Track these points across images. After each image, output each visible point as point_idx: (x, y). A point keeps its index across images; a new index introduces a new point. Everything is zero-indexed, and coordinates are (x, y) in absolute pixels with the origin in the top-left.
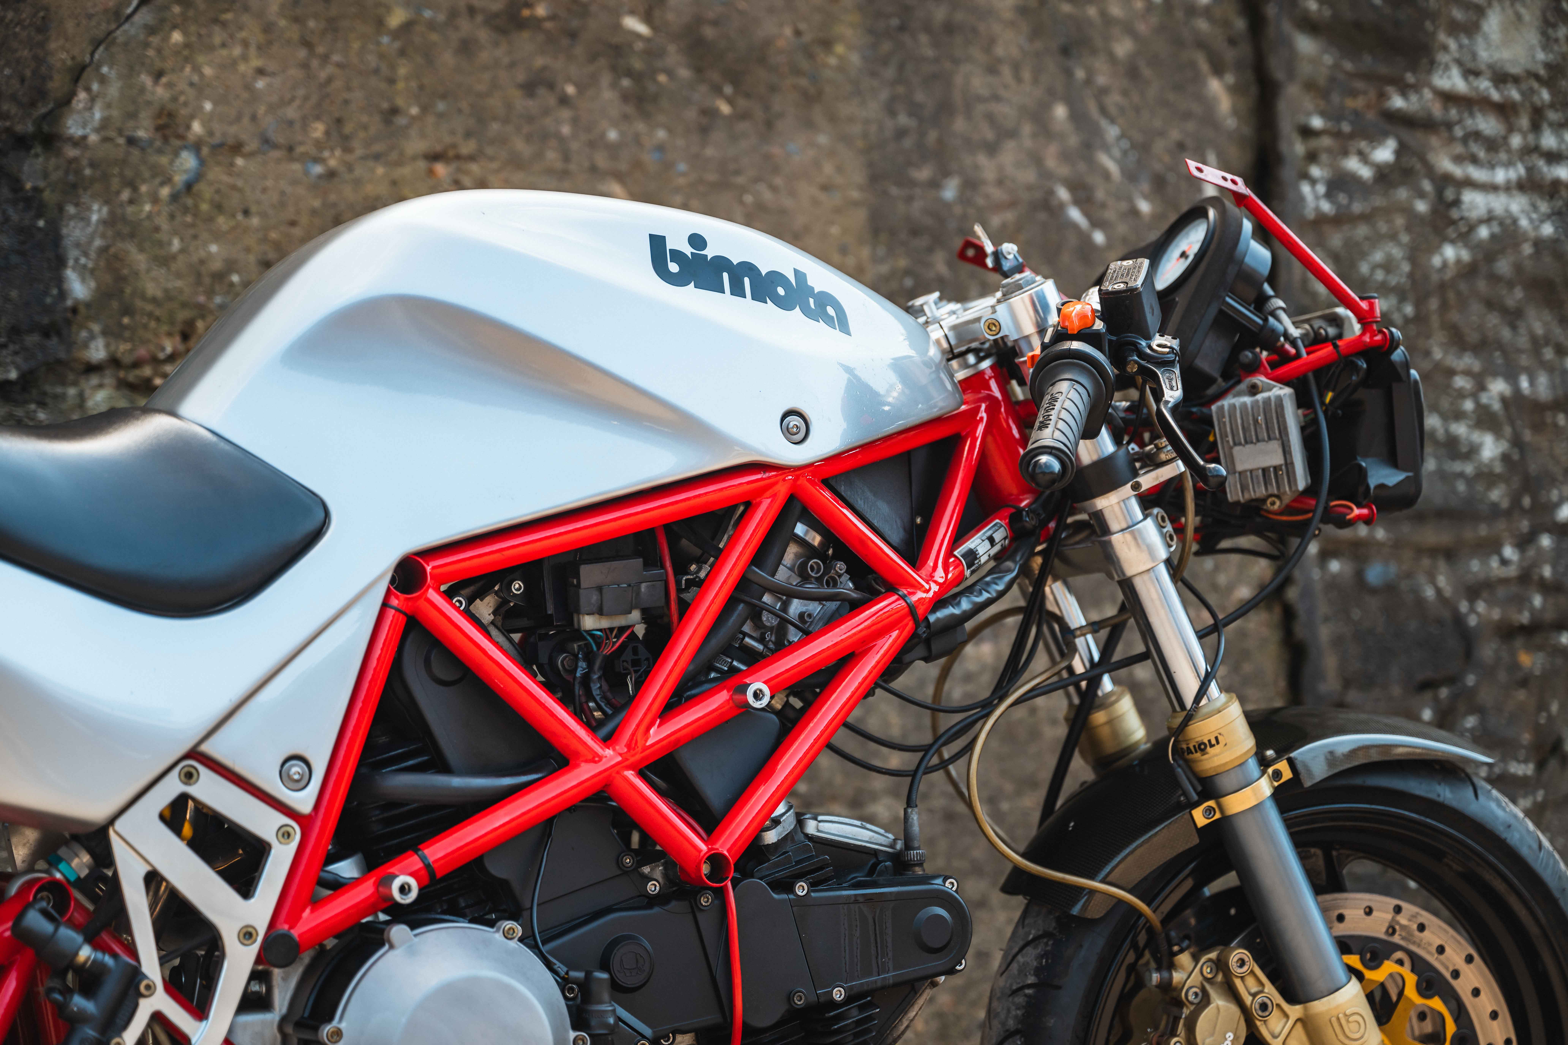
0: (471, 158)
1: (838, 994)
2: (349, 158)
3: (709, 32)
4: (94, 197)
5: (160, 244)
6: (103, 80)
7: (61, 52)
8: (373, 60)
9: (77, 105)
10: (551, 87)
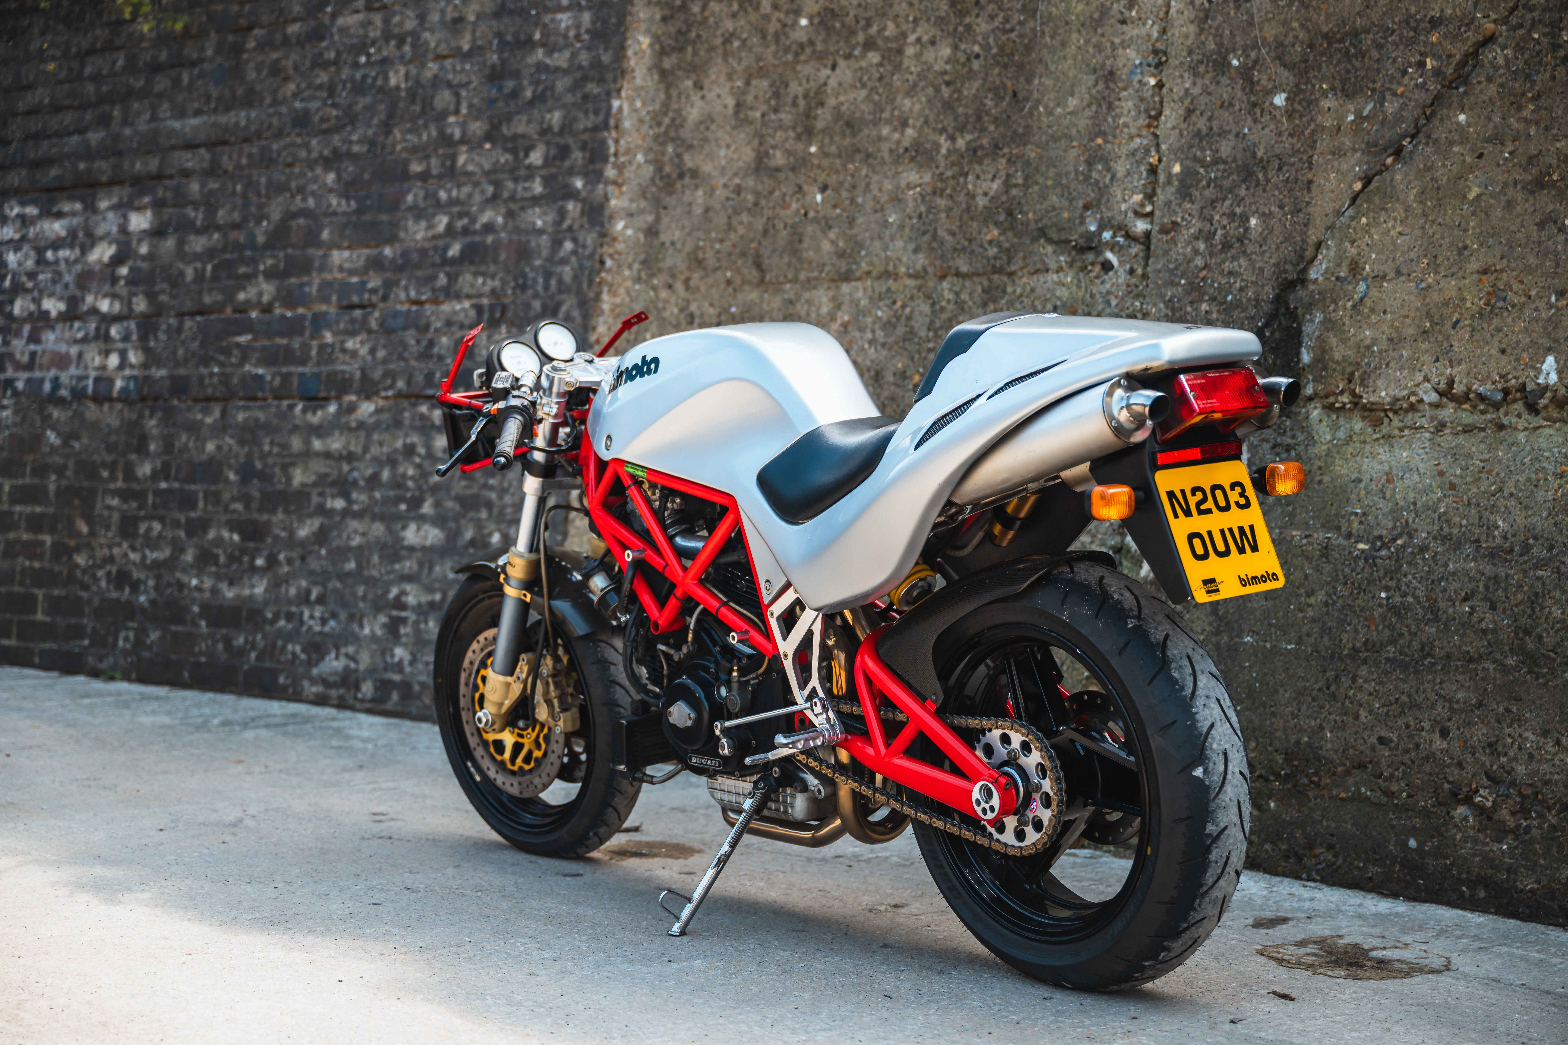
0: (1503, 270)
2: (1438, 277)
4: (1318, 310)
5: (1344, 332)
6: (1328, 248)
7: (1313, 236)
8: (1457, 219)
9: (1316, 263)
10: (1555, 222)
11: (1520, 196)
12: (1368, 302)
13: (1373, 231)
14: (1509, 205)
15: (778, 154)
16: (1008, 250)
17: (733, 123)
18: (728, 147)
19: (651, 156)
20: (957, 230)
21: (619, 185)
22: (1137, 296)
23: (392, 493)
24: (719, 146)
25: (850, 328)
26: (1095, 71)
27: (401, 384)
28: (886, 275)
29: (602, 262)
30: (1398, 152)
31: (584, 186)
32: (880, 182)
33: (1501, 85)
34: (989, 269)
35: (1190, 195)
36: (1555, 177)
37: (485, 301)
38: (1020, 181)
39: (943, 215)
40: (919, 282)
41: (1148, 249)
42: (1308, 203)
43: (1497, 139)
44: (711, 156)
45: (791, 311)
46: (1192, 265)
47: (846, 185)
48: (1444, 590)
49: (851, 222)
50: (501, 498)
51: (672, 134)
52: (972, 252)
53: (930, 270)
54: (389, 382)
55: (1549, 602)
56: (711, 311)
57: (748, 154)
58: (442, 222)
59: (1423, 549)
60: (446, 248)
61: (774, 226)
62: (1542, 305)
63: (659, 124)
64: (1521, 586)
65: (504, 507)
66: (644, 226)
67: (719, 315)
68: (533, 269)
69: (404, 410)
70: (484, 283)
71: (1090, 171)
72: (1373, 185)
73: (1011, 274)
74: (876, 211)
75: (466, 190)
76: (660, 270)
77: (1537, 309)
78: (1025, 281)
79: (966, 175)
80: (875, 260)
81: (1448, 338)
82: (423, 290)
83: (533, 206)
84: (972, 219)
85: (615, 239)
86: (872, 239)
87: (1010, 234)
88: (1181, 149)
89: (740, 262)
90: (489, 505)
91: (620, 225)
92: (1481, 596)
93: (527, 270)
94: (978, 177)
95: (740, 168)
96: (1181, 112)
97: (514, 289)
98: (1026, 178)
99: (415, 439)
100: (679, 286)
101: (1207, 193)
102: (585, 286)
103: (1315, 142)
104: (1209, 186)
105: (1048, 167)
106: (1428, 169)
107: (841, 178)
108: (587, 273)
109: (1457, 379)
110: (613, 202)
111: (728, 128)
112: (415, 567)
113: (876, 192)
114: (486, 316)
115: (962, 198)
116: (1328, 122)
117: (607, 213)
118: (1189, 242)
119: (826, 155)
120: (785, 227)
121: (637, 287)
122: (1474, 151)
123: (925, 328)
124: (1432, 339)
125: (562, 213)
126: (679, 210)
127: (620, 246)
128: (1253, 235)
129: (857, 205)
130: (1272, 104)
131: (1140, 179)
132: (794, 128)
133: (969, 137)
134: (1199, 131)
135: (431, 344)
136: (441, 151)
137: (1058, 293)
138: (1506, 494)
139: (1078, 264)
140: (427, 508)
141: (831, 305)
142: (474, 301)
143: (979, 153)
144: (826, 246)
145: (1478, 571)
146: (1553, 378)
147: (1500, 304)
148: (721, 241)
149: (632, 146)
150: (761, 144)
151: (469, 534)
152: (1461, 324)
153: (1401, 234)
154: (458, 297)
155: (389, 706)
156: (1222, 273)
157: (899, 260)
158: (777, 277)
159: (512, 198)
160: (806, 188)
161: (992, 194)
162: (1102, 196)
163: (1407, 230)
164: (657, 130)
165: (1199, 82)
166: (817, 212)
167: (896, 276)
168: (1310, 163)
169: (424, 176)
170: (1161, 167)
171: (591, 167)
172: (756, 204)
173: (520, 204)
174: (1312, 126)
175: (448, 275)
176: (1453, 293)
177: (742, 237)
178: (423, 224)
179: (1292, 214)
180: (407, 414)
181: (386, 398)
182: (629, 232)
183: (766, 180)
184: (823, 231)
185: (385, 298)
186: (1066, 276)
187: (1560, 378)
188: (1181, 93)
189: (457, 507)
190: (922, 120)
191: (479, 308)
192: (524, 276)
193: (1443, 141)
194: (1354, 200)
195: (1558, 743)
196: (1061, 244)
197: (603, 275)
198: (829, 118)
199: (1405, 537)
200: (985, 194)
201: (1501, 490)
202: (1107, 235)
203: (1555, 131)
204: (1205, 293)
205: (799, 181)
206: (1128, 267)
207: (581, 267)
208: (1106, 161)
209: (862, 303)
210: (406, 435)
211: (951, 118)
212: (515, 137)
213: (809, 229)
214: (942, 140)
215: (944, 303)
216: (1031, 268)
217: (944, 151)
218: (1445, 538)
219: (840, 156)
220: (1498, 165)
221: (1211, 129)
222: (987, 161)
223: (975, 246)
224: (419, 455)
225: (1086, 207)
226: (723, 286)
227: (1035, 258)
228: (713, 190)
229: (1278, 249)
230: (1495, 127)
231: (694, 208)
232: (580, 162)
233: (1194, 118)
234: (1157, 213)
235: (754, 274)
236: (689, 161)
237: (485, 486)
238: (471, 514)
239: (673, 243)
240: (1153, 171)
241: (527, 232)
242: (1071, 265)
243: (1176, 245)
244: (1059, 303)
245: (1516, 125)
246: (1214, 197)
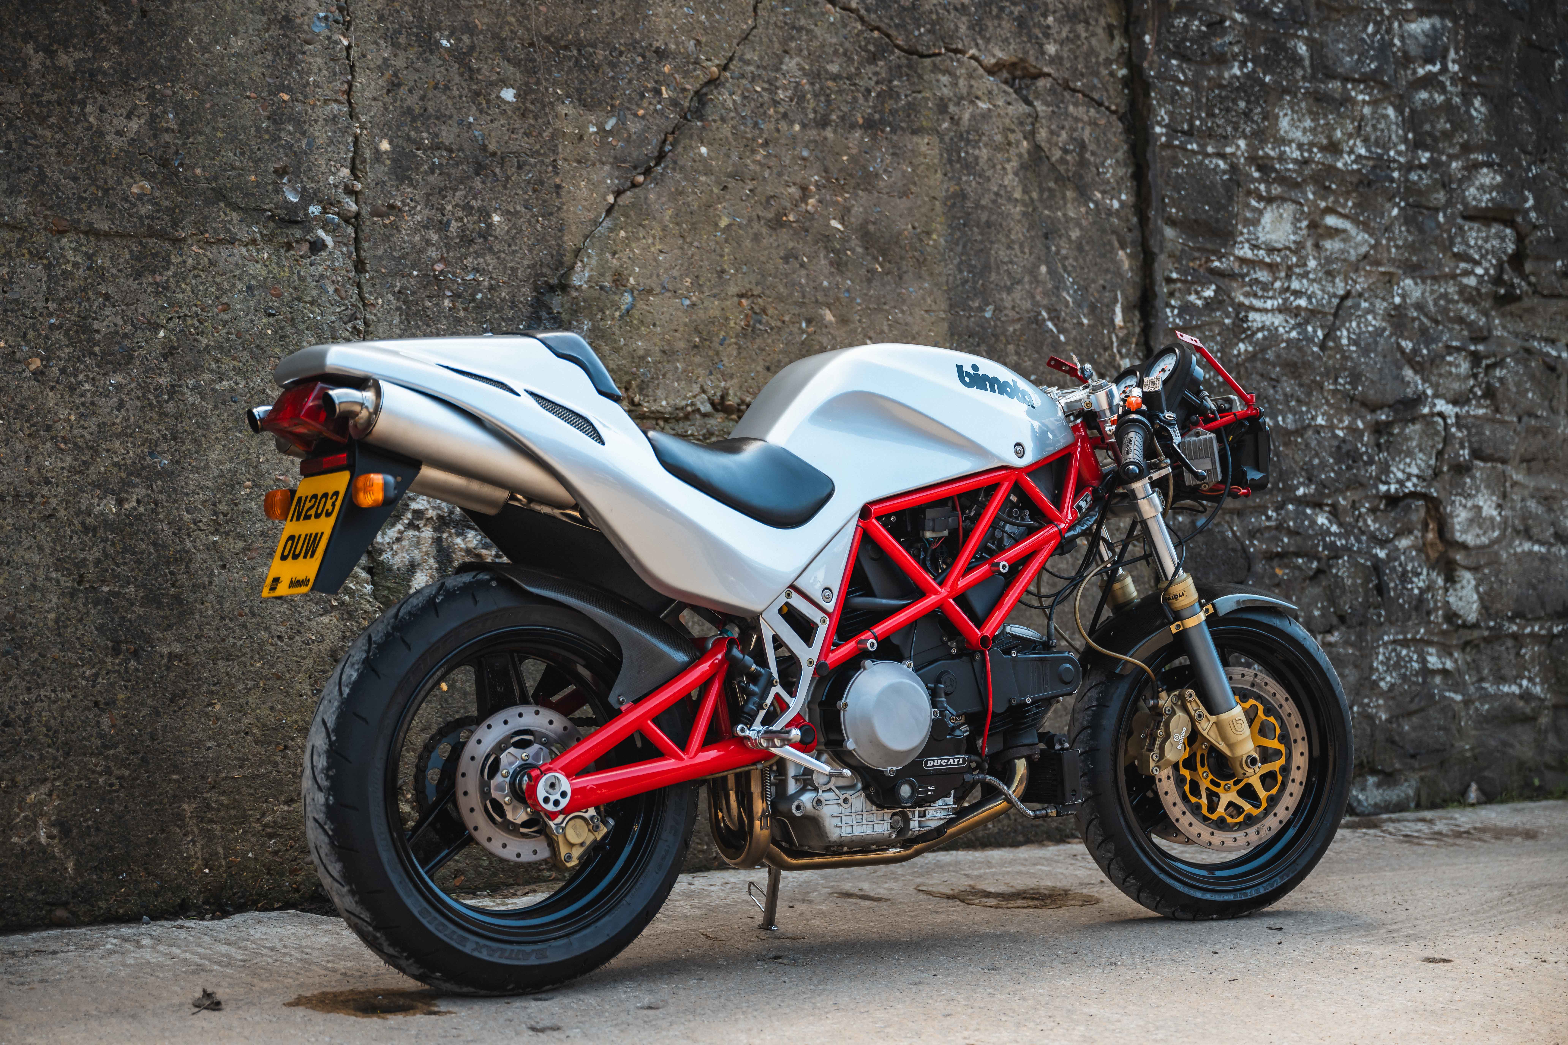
0: (759, 296)
1: (1028, 700)
2: (702, 296)
3: (871, 228)
4: (585, 317)
5: (615, 341)
6: (589, 256)
7: (570, 242)
8: (713, 245)
9: (576, 270)
10: (797, 258)
11: (764, 231)
12: (636, 313)
13: (634, 245)
14: (757, 238)
26: (263, 12)
30: (647, 172)
33: (734, 127)
34: (142, 230)
36: (791, 219)
39: (52, 151)
41: (361, 231)
42: (559, 209)
43: (738, 175)
52: (111, 206)
62: (796, 330)
71: (278, 130)
72: (626, 200)
73: (177, 241)
77: (791, 333)
78: (199, 252)
81: (719, 354)
87: (171, 191)
88: (388, 125)
94: (102, 110)
98: (183, 123)
101: (432, 179)
104: (433, 172)
105: (214, 115)
106: (680, 193)
109: (731, 392)
116: (568, 129)
118: (420, 231)
122: (719, 184)
124: (705, 354)
128: (497, 232)
130: (498, 97)
131: (347, 150)
139: (282, 239)
147: (761, 326)
152: (728, 342)
153: (661, 251)
156: (466, 269)
162: (300, 162)
163: (666, 249)
165: (402, 54)
168: (555, 167)
170: (366, 140)
174: (551, 130)
176: (718, 313)
179: (543, 217)
186: (260, 251)
188: (379, 62)
193: (688, 168)
194: (607, 212)
196: (251, 212)
200: (119, 133)
202: (314, 210)
204: (450, 289)
206: (345, 249)
208: (297, 122)
216: (205, 236)
220: (742, 200)
221: (426, 110)
223: (115, 199)
225: (281, 173)
230: (732, 164)
233: (399, 93)
234: (369, 193)
242: (269, 239)
243: (399, 232)
244: (253, 282)
245: (752, 167)
246: (442, 185)
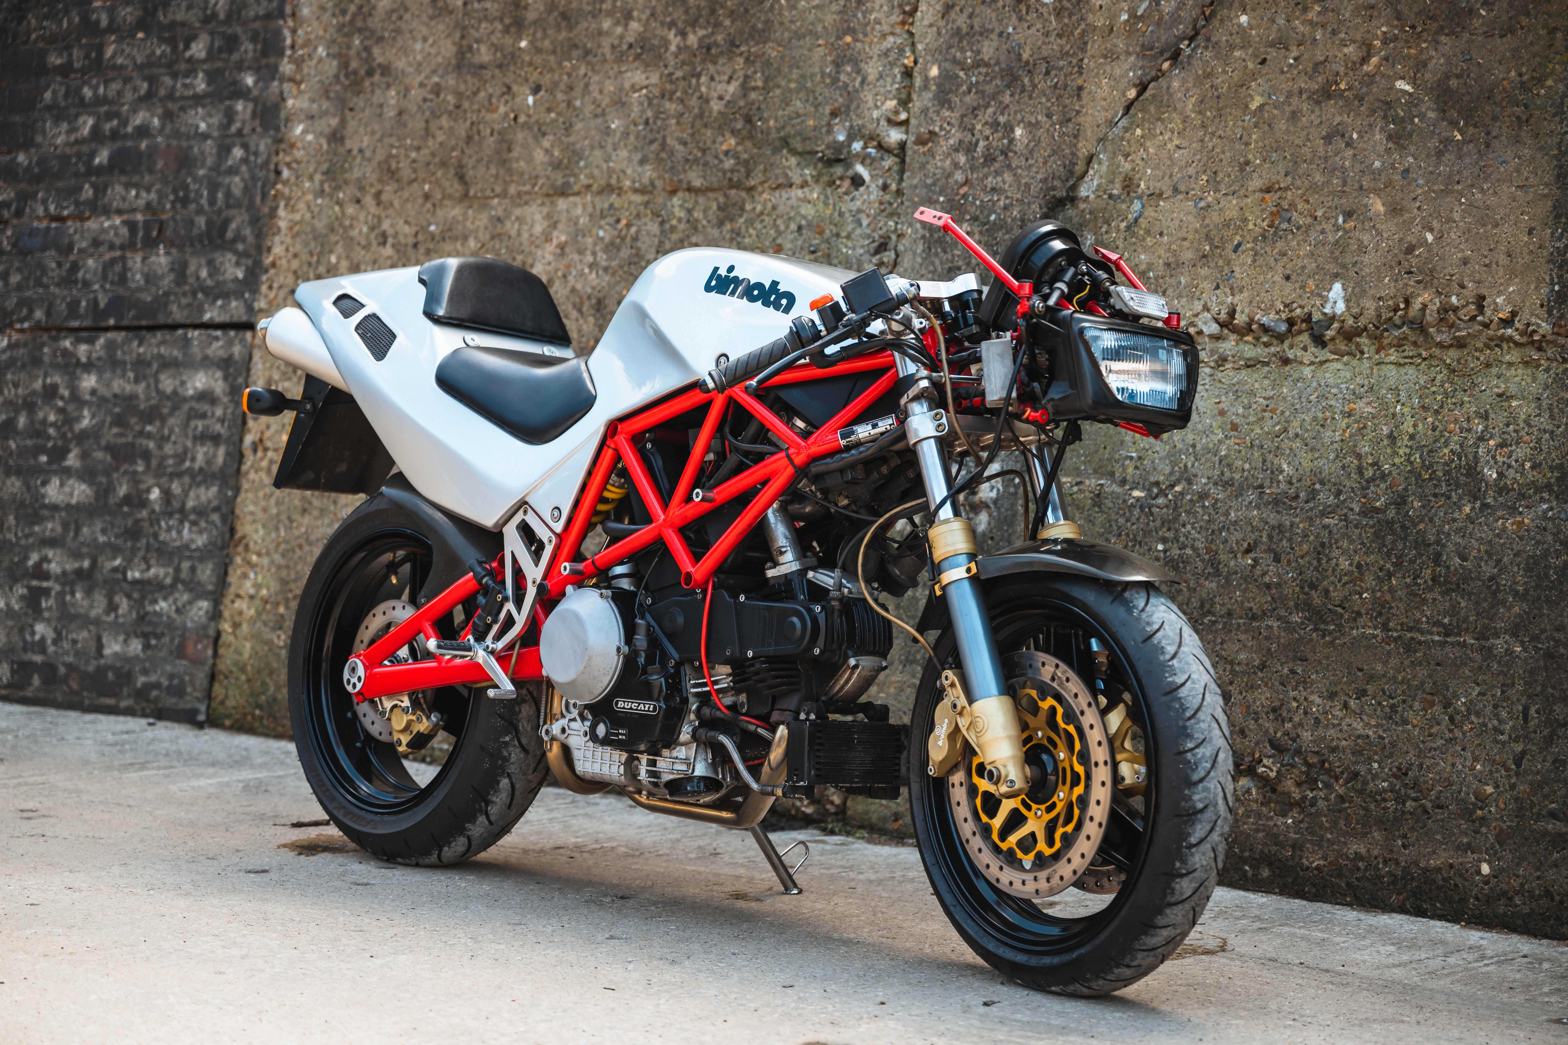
0: (1287, 188)
1: (750, 654)
2: (1218, 196)
3: (1453, 83)
4: (1090, 231)
6: (1100, 162)
7: (1084, 148)
8: (1239, 132)
9: (1086, 179)
10: (1343, 136)
11: (1305, 106)
12: (1143, 222)
13: (1148, 144)
14: (1294, 116)
15: (483, 49)
16: (747, 162)
17: (430, 12)
18: (425, 40)
19: (334, 50)
20: (689, 140)
21: (298, 83)
22: (891, 215)
23: (29, 443)
24: (414, 39)
25: (567, 250)
27: (39, 314)
28: (608, 189)
29: (278, 173)
30: (1175, 56)
31: (256, 83)
32: (601, 83)
34: (725, 183)
35: (949, 102)
36: (1343, 86)
37: (139, 217)
38: (760, 84)
39: (673, 121)
40: (646, 198)
41: (903, 162)
42: (1078, 112)
43: (1281, 43)
44: (405, 51)
45: (499, 229)
46: (951, 180)
47: (562, 86)
48: (1226, 541)
49: (568, 128)
50: (160, 447)
51: (359, 24)
52: (706, 164)
53: (659, 183)
54: (25, 311)
55: (1336, 553)
56: (407, 229)
57: (448, 49)
58: (87, 124)
59: (1204, 496)
60: (92, 155)
61: (479, 132)
62: (1328, 227)
63: (344, 12)
64: (1307, 536)
65: (164, 458)
66: (327, 131)
67: (416, 235)
68: (195, 180)
69: (43, 344)
70: (137, 196)
71: (838, 72)
72: (1148, 93)
73: (750, 189)
74: (596, 116)
75: (115, 86)
76: (346, 182)
77: (1323, 232)
78: (766, 198)
79: (698, 76)
80: (596, 172)
81: (1228, 263)
82: (65, 204)
83: (195, 106)
84: (706, 126)
85: (292, 146)
86: (592, 148)
87: (749, 144)
88: (938, 50)
89: (439, 174)
90: (146, 455)
91: (299, 130)
92: (1264, 547)
93: (189, 180)
94: (712, 79)
95: (439, 65)
96: (938, 7)
97: (173, 203)
98: (767, 80)
99: (57, 379)
100: (369, 201)
101: (968, 99)
102: (258, 199)
103: (1086, 43)
104: (969, 92)
105: (791, 68)
106: (1208, 75)
107: (556, 78)
108: (260, 184)
109: (1238, 309)
110: (290, 102)
111: (424, 18)
112: (59, 529)
113: (596, 94)
114: (140, 234)
115: (694, 102)
116: (1100, 22)
117: (283, 115)
118: (949, 155)
119: (539, 51)
120: (492, 134)
121: (319, 201)
122: (1256, 56)
123: (653, 250)
124: (1212, 265)
125: (230, 115)
126: (367, 112)
127: (299, 154)
128: (1019, 147)
129: (575, 109)
131: (894, 83)
132: (502, 21)
133: (701, 33)
134: (959, 29)
135: (75, 267)
136: (84, 41)
137: (803, 212)
138: (1291, 434)
139: (826, 178)
140: (72, 460)
141: (546, 223)
142: (125, 217)
143: (713, 51)
144: (539, 156)
145: (1261, 519)
146: (1341, 307)
147: (1284, 226)
148: (418, 149)
149: (312, 36)
150: (463, 37)
151: (123, 490)
152: (1243, 248)
153: (1178, 147)
154: (107, 212)
155: (29, 693)
156: (984, 189)
157: (624, 172)
158: (482, 191)
159: (171, 96)
160: (515, 88)
161: (728, 98)
162: (851, 101)
163: (1185, 143)
164: (341, 19)
166: (529, 116)
167: (620, 191)
168: (1080, 67)
169: (65, 70)
170: (916, 69)
171: (264, 61)
172: (458, 107)
173: (180, 104)
174: (1083, 26)
175: (94, 186)
176: (1235, 214)
177: (441, 144)
178: (65, 126)
179: (1061, 124)
180: (46, 350)
181: (22, 331)
182: (310, 137)
183: (469, 78)
184: (536, 138)
185: (19, 214)
186: (812, 191)
187: (1348, 308)
189: (109, 458)
190: (648, 12)
191: (132, 226)
192: (185, 187)
193: (1223, 44)
194: (1128, 109)
195: (1346, 706)
196: (806, 155)
197: (279, 186)
198: (542, 9)
199: (1184, 483)
200: (721, 98)
201: (1285, 430)
202: (857, 146)
203: (1342, 35)
204: (966, 212)
205: (507, 81)
206: (881, 182)
207: (253, 178)
208: (855, 62)
209: (582, 221)
210: (46, 375)
211: (681, 10)
212: (173, 25)
213: (520, 136)
214: (671, 35)
215: (674, 222)
216: (772, 183)
217: (673, 48)
218: (1227, 484)
219: (554, 52)
220: (1282, 72)
221: (972, 27)
222: (722, 61)
223: (709, 158)
224: (62, 398)
225: (834, 114)
226: (420, 201)
227: (777, 171)
228: (407, 89)
229: (1045, 163)
230: (1279, 30)
231: (386, 110)
232: (250, 55)
233: (953, 15)
234: (913, 121)
235: (456, 188)
236: (379, 55)
237: (141, 433)
238: (125, 467)
239: (361, 151)
240: (908, 73)
241: (189, 137)
242: (817, 179)
243: (934, 157)
244: (803, 222)
245: (1301, 28)
246: (975, 104)
